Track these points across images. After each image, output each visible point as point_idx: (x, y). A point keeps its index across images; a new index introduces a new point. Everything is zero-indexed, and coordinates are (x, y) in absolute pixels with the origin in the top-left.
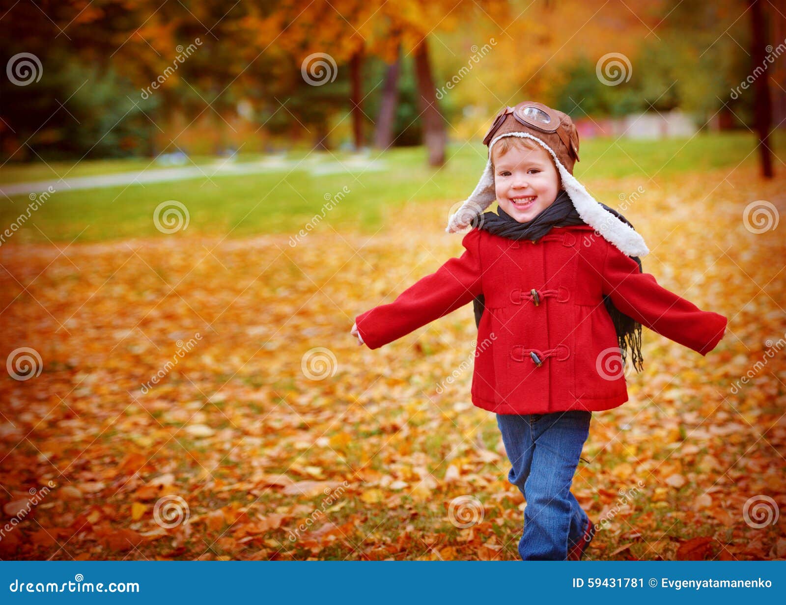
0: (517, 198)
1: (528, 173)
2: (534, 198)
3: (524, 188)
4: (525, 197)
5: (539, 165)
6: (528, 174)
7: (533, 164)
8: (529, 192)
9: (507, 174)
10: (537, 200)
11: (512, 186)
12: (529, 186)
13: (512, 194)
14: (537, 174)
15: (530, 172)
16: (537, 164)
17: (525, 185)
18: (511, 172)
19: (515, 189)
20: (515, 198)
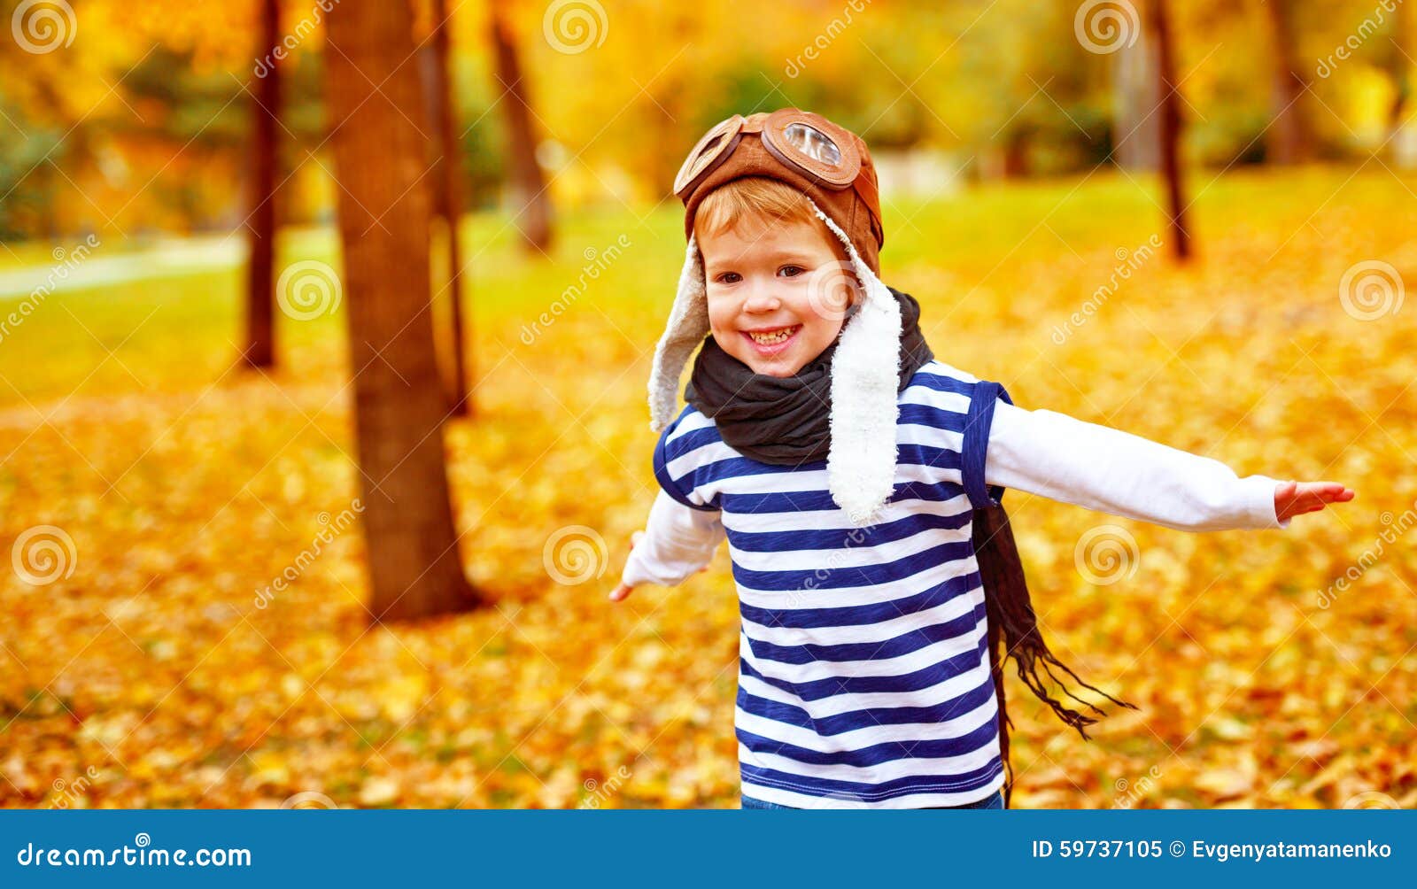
0: (760, 332)
1: (778, 275)
2: (796, 328)
3: (771, 311)
4: (775, 330)
5: (804, 257)
6: (779, 278)
7: (788, 256)
8: (783, 319)
9: (731, 277)
10: (802, 333)
11: (745, 308)
12: (783, 305)
13: (747, 323)
14: (801, 278)
15: (783, 273)
16: (799, 257)
17: (774, 304)
18: (740, 273)
19: (751, 313)
20: (754, 332)
